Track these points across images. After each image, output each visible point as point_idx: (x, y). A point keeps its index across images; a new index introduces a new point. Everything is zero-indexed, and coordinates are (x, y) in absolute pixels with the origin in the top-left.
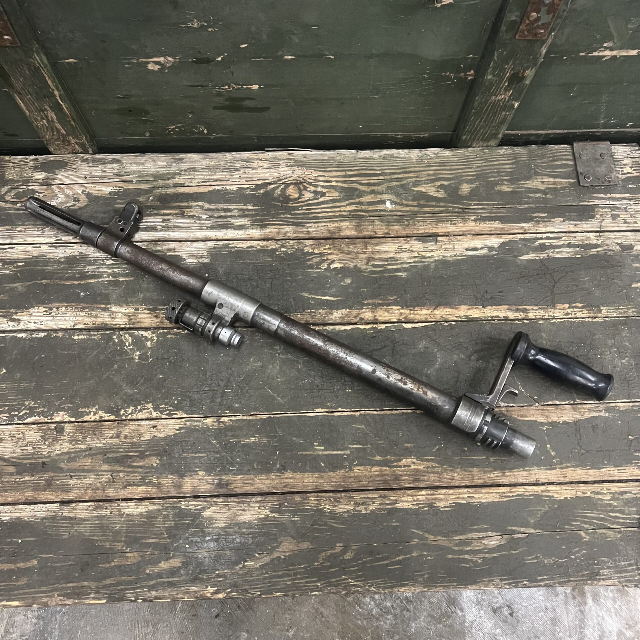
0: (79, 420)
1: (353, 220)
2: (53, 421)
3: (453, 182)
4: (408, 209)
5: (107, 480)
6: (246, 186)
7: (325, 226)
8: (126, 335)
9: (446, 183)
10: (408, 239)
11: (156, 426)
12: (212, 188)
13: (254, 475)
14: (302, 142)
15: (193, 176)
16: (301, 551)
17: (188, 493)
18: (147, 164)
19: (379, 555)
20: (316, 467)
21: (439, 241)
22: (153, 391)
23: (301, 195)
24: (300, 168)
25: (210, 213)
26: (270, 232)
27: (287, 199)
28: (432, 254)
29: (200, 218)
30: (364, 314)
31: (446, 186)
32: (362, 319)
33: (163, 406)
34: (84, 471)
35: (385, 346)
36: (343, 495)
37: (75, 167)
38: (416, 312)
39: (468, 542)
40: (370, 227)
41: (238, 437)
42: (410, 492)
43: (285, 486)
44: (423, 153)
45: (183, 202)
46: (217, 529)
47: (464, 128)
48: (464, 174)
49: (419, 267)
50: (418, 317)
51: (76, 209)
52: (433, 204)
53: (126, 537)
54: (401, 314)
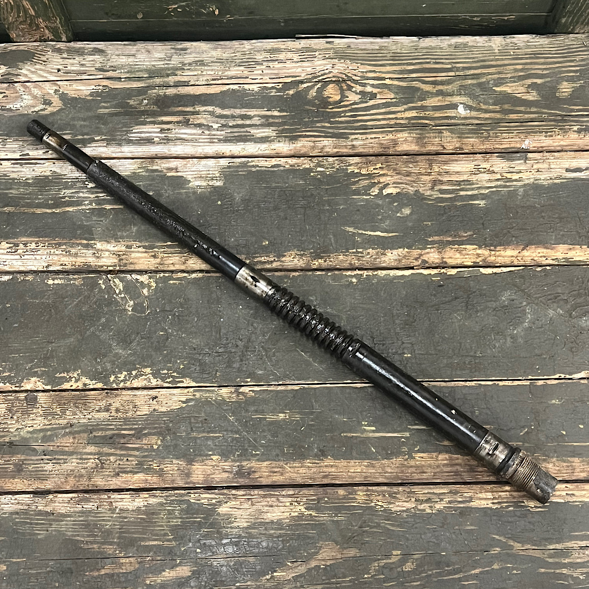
0: (56, 388)
1: (413, 130)
2: (22, 389)
3: (549, 79)
4: (487, 115)
5: (94, 465)
6: (270, 86)
7: (375, 138)
8: (115, 280)
9: (539, 81)
10: (488, 156)
11: (156, 397)
12: (226, 88)
13: (284, 460)
14: (344, 27)
15: (200, 72)
16: (346, 560)
17: (199, 484)
18: (139, 56)
19: (447, 567)
20: (365, 453)
21: (530, 159)
22: (153, 353)
23: (343, 96)
24: (343, 61)
25: (223, 121)
26: (304, 146)
27: (325, 102)
28: (521, 175)
29: (209, 128)
30: (427, 255)
31: (539, 84)
32: (424, 262)
33: (166, 371)
34: (63, 453)
35: (456, 298)
36: (401, 489)
37: (44, 58)
38: (498, 253)
39: (566, 552)
40: (437, 139)
41: (262, 412)
42: (489, 487)
43: (325, 477)
44: (509, 41)
45: (187, 106)
46: (237, 530)
47: (564, 7)
48: (564, 69)
49: (503, 192)
50: (500, 260)
51: (47, 115)
52: (522, 109)
53: (119, 538)
54: (478, 255)
